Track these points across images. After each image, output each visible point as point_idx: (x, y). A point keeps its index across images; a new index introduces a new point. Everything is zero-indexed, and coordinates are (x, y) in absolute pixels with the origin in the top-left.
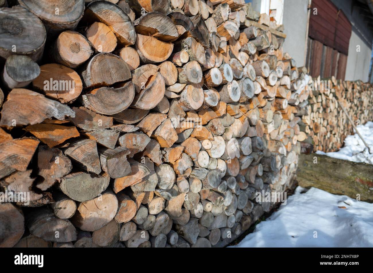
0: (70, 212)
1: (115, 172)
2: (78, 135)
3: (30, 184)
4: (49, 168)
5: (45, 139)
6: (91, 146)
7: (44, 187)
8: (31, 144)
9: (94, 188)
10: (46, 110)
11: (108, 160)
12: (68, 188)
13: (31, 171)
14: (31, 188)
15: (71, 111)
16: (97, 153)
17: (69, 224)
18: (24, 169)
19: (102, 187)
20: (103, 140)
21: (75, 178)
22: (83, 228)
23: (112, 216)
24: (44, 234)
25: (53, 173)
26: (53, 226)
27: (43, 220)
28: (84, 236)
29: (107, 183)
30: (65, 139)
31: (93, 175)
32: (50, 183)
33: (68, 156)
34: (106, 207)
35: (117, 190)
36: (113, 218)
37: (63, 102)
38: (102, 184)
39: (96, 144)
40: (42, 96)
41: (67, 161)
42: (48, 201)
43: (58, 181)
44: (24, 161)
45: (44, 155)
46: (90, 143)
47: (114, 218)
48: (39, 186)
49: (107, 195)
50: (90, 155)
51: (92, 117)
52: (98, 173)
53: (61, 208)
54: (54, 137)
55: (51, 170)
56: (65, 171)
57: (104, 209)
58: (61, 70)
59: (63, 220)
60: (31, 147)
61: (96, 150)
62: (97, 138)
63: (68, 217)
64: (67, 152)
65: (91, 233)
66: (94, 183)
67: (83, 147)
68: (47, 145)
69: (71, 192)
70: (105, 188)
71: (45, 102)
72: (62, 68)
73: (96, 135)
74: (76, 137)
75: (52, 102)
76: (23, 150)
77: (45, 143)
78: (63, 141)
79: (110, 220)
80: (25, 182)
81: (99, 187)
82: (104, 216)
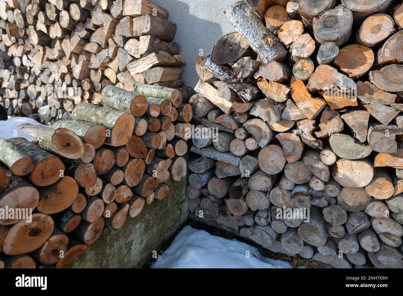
0: (330, 162)
1: (377, 145)
2: (356, 105)
3: (311, 129)
4: (326, 124)
5: (330, 102)
6: (363, 117)
7: (318, 134)
8: (319, 104)
9: (354, 152)
10: (335, 81)
11: (373, 133)
12: (333, 142)
13: (314, 121)
14: (311, 132)
15: (353, 84)
16: (367, 124)
17: (327, 168)
18: (310, 118)
19: (361, 155)
20: (377, 114)
21: (341, 137)
22: (335, 178)
23: (363, 184)
24: (309, 164)
25: (328, 128)
26: (315, 163)
27: (312, 157)
28: (334, 185)
29: (367, 152)
30: (344, 106)
31: (357, 141)
32: (323, 134)
33: (342, 119)
34: (360, 173)
35: (377, 164)
36: (363, 186)
37: (350, 76)
38: (362, 151)
39: (368, 116)
40: (335, 71)
41: (340, 123)
42: (318, 144)
43: (328, 134)
44: (312, 113)
45: (326, 114)
46: (363, 114)
47: (365, 187)
48: (316, 133)
49: (365, 164)
50: (360, 124)
51: (373, 92)
52: (362, 141)
53: (325, 155)
54: (336, 103)
55: (327, 126)
56: (336, 129)
57: (358, 174)
58: (359, 49)
59: (324, 163)
60: (319, 105)
61: (366, 122)
62: (371, 111)
63: (327, 164)
64: (343, 116)
65: (341, 187)
66: (356, 148)
67: (356, 115)
68: (330, 107)
69: (334, 146)
70: (364, 157)
71: (336, 75)
72: (360, 48)
73: (372, 109)
74: (354, 106)
75: (341, 75)
76: (314, 106)
77: (329, 105)
78: (342, 107)
79: (360, 186)
80: (309, 127)
81: (358, 153)
82: (355, 179)
